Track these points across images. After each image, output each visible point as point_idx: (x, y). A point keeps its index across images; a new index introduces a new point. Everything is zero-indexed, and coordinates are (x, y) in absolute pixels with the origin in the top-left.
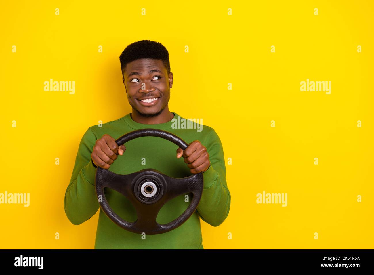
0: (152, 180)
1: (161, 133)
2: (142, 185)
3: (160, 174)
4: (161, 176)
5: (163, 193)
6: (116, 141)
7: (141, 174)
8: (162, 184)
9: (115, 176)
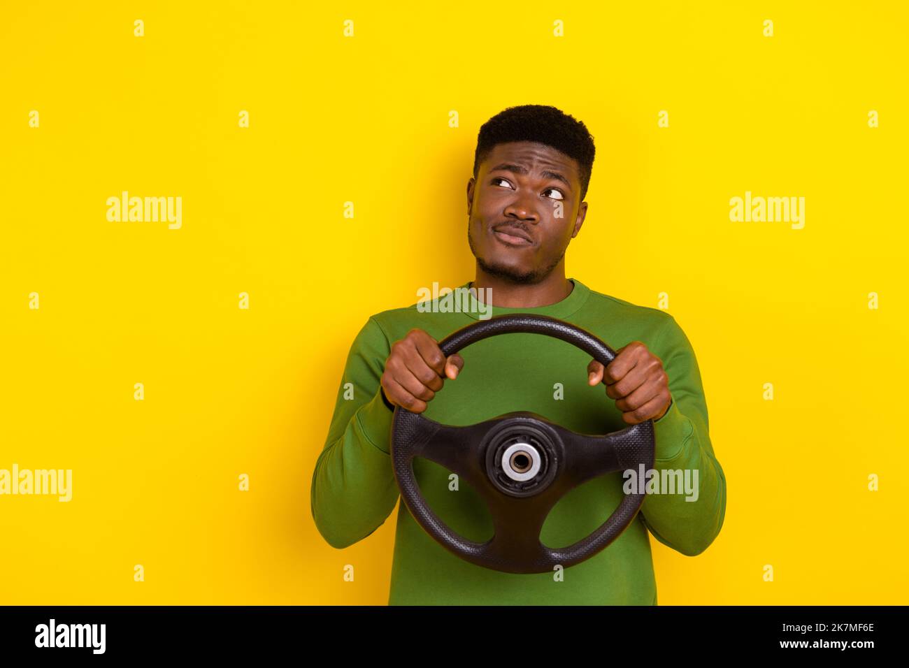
0: (529, 439)
1: (549, 325)
2: (504, 450)
3: (548, 426)
4: (551, 428)
5: (555, 470)
6: (441, 346)
7: (502, 424)
8: (553, 450)
9: (439, 429)
